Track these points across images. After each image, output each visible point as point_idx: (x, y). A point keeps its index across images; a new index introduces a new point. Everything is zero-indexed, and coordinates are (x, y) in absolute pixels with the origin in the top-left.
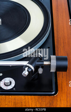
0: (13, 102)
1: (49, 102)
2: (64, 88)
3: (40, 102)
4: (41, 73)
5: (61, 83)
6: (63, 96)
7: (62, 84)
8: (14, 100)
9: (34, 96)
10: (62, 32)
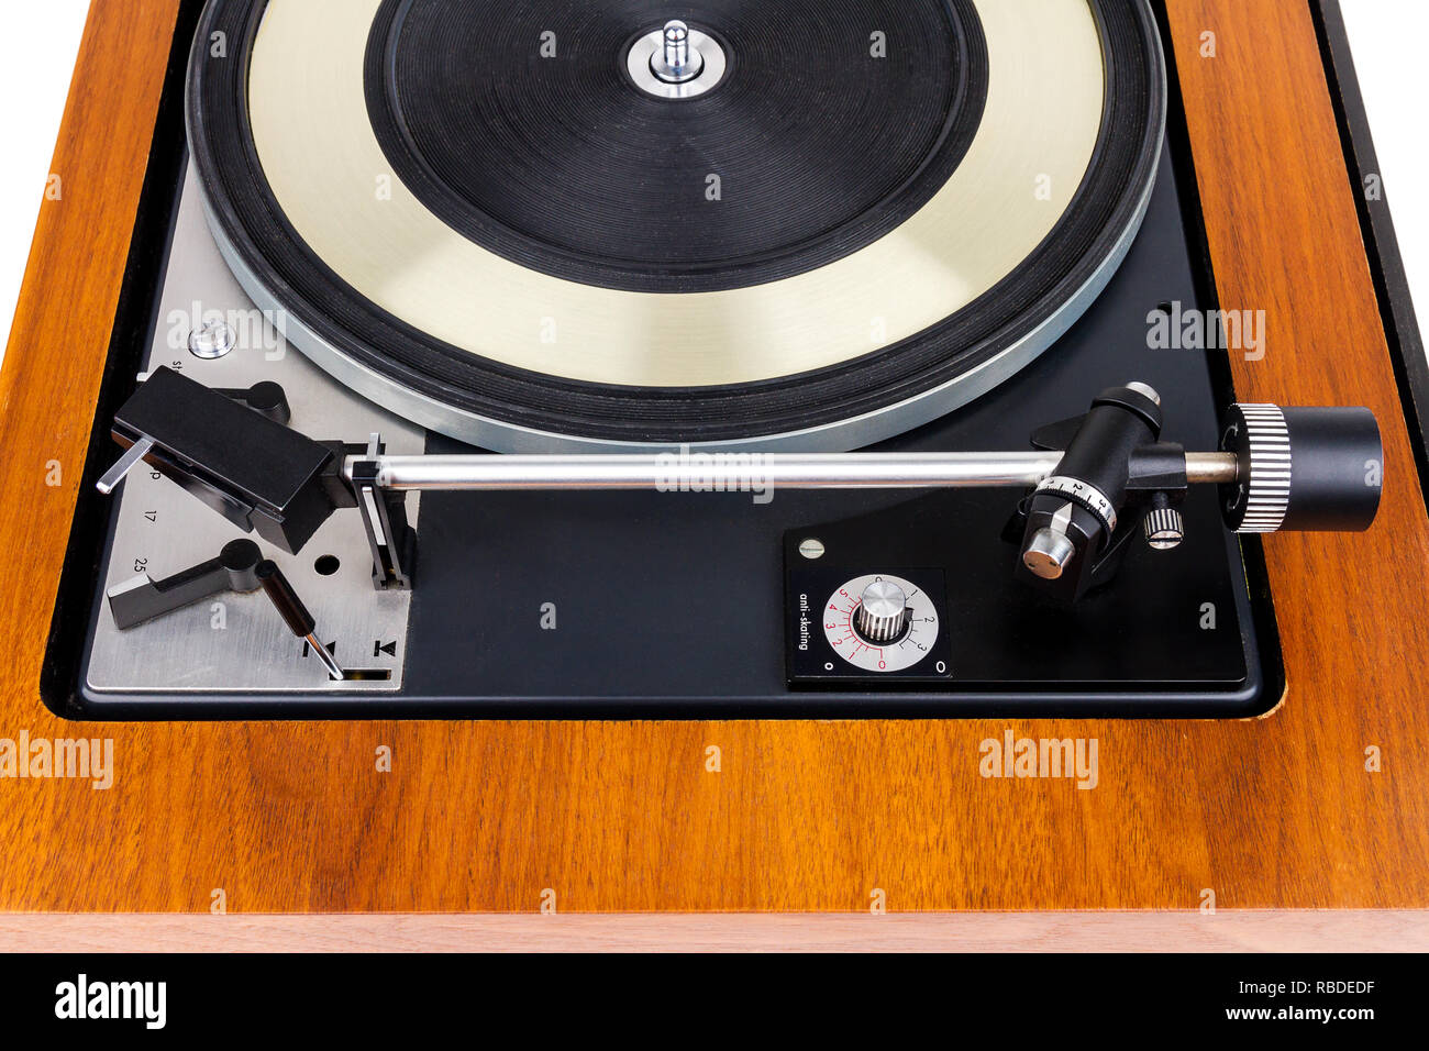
0: (944, 770)
1: (1227, 770)
2: (1327, 656)
3: (1157, 765)
4: (1171, 545)
5: (1299, 614)
6: (1331, 718)
7: (1309, 619)
8: (951, 754)
9: (1105, 722)
10: (1267, 164)
